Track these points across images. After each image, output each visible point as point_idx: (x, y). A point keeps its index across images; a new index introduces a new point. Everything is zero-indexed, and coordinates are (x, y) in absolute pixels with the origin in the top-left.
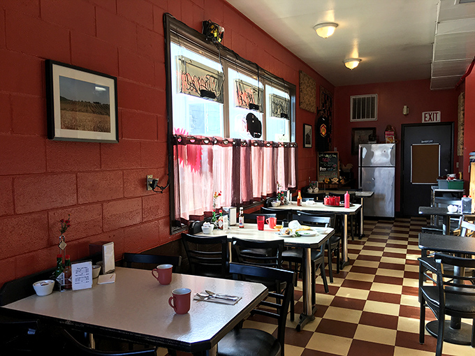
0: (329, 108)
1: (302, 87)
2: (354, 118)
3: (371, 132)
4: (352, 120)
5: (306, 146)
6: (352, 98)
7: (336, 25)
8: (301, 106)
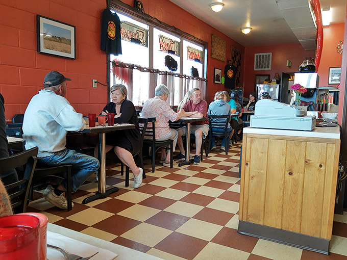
0: (239, 61)
1: (213, 44)
2: (257, 68)
3: (267, 77)
4: (255, 69)
5: (216, 82)
6: (256, 55)
7: (223, 5)
8: (213, 56)
